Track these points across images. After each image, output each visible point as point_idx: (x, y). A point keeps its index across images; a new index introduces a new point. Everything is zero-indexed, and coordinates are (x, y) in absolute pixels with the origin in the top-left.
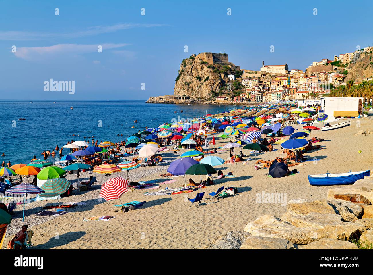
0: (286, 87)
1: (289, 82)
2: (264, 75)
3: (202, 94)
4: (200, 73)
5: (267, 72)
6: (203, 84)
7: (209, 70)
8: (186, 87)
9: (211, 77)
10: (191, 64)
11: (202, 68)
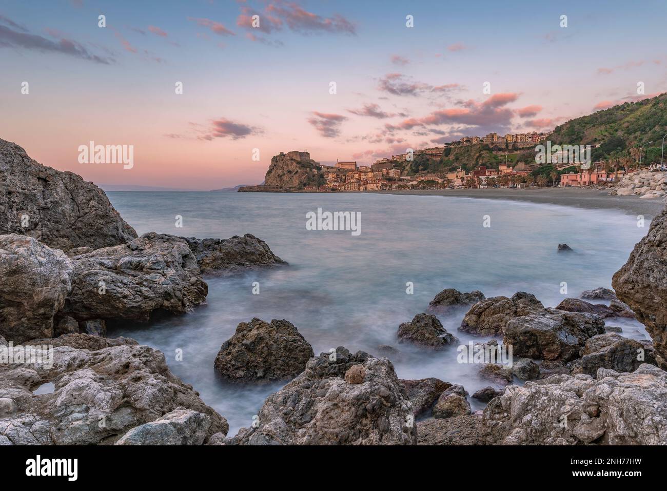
0: (358, 179)
1: (360, 175)
2: (339, 170)
3: (293, 185)
4: (290, 168)
5: (341, 167)
6: (293, 176)
7: (298, 165)
8: (279, 179)
9: (299, 171)
10: (282, 160)
11: (292, 164)
